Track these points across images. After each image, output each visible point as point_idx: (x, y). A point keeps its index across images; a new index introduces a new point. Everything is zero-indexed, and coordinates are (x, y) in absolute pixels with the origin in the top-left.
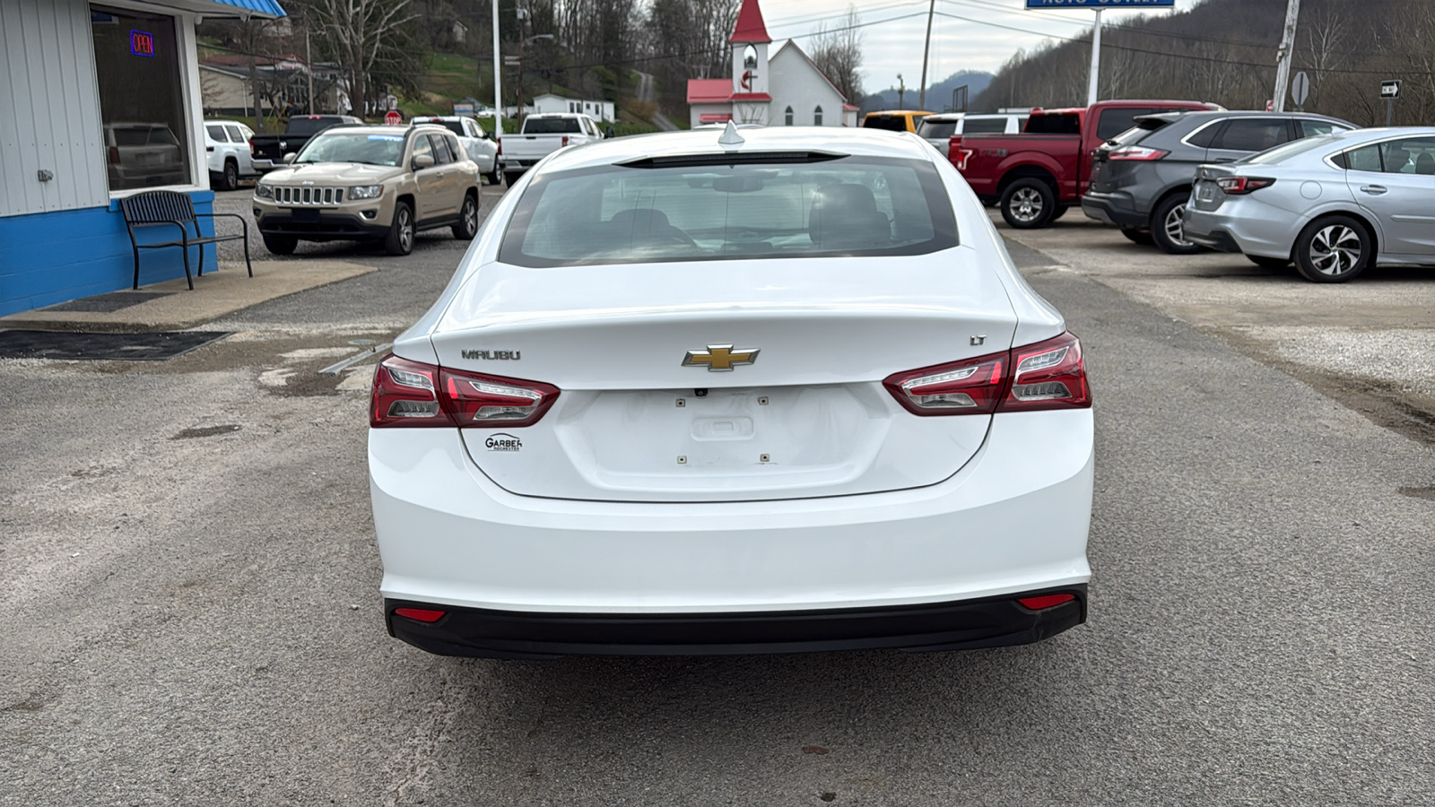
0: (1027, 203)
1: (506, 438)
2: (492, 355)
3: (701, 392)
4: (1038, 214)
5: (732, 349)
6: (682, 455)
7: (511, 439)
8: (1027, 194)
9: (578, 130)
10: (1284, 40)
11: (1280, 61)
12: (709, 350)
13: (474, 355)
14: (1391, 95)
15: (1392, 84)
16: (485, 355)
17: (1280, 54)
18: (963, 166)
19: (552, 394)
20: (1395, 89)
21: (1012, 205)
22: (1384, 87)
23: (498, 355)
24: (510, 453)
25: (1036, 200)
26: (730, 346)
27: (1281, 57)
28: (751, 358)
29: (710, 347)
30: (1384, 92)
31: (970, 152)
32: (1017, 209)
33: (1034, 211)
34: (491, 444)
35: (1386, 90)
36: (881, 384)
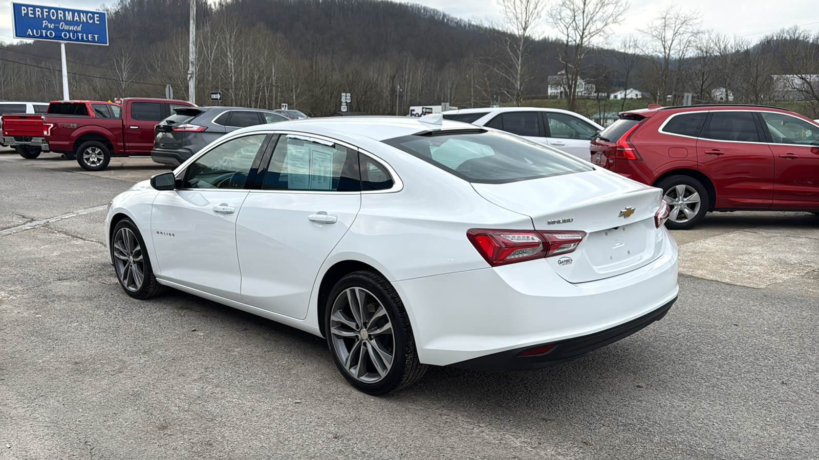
0: (93, 155)
1: (566, 259)
2: (561, 222)
3: (616, 228)
4: (101, 162)
5: (631, 208)
7: (568, 259)
8: (93, 151)
10: (190, 69)
11: (190, 80)
12: (626, 209)
13: (554, 223)
14: (217, 99)
15: (217, 94)
16: (559, 222)
17: (189, 76)
18: (48, 133)
19: (584, 233)
20: (219, 96)
21: (84, 157)
22: (212, 95)
23: (564, 221)
24: (569, 265)
25: (99, 154)
27: (190, 78)
28: (634, 211)
29: (627, 208)
30: (212, 97)
31: (52, 125)
32: (88, 159)
33: (99, 160)
34: (560, 263)
35: (214, 96)
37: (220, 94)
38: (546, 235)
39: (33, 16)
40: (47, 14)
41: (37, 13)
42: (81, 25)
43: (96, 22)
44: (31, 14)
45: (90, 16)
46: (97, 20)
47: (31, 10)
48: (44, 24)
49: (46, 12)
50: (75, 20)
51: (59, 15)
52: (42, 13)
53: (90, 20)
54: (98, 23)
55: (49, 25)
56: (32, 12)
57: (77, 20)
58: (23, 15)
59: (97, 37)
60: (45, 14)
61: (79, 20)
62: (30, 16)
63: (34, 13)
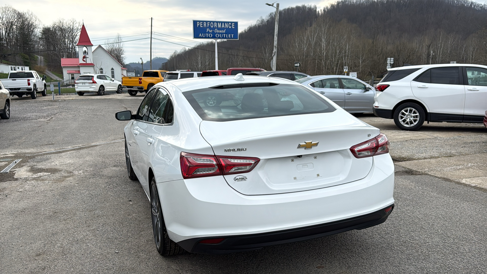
0: (211, 100)
1: (241, 177)
2: (236, 150)
3: (299, 156)
5: (312, 142)
6: (295, 177)
7: (243, 177)
9: (33, 77)
10: (274, 50)
11: (274, 56)
12: (305, 143)
13: (229, 150)
14: (297, 66)
15: (297, 63)
16: (234, 150)
17: (273, 54)
19: (257, 160)
20: (298, 65)
22: (295, 64)
23: (239, 150)
24: (243, 182)
26: (311, 141)
27: (274, 55)
28: (316, 145)
29: (306, 142)
30: (295, 65)
33: (214, 103)
34: (236, 179)
35: (296, 65)
36: (349, 150)
37: (299, 63)
38: (221, 159)
39: (202, 27)
40: (209, 25)
41: (204, 25)
42: (225, 30)
43: (233, 27)
44: (202, 25)
45: (230, 24)
46: (233, 26)
47: (201, 23)
48: (207, 31)
49: (209, 24)
50: (222, 27)
51: (215, 25)
52: (207, 25)
53: (230, 26)
54: (234, 28)
55: (210, 30)
56: (202, 24)
57: (223, 27)
58: (198, 26)
59: (233, 35)
60: (208, 25)
61: (224, 27)
62: (201, 26)
63: (203, 25)
